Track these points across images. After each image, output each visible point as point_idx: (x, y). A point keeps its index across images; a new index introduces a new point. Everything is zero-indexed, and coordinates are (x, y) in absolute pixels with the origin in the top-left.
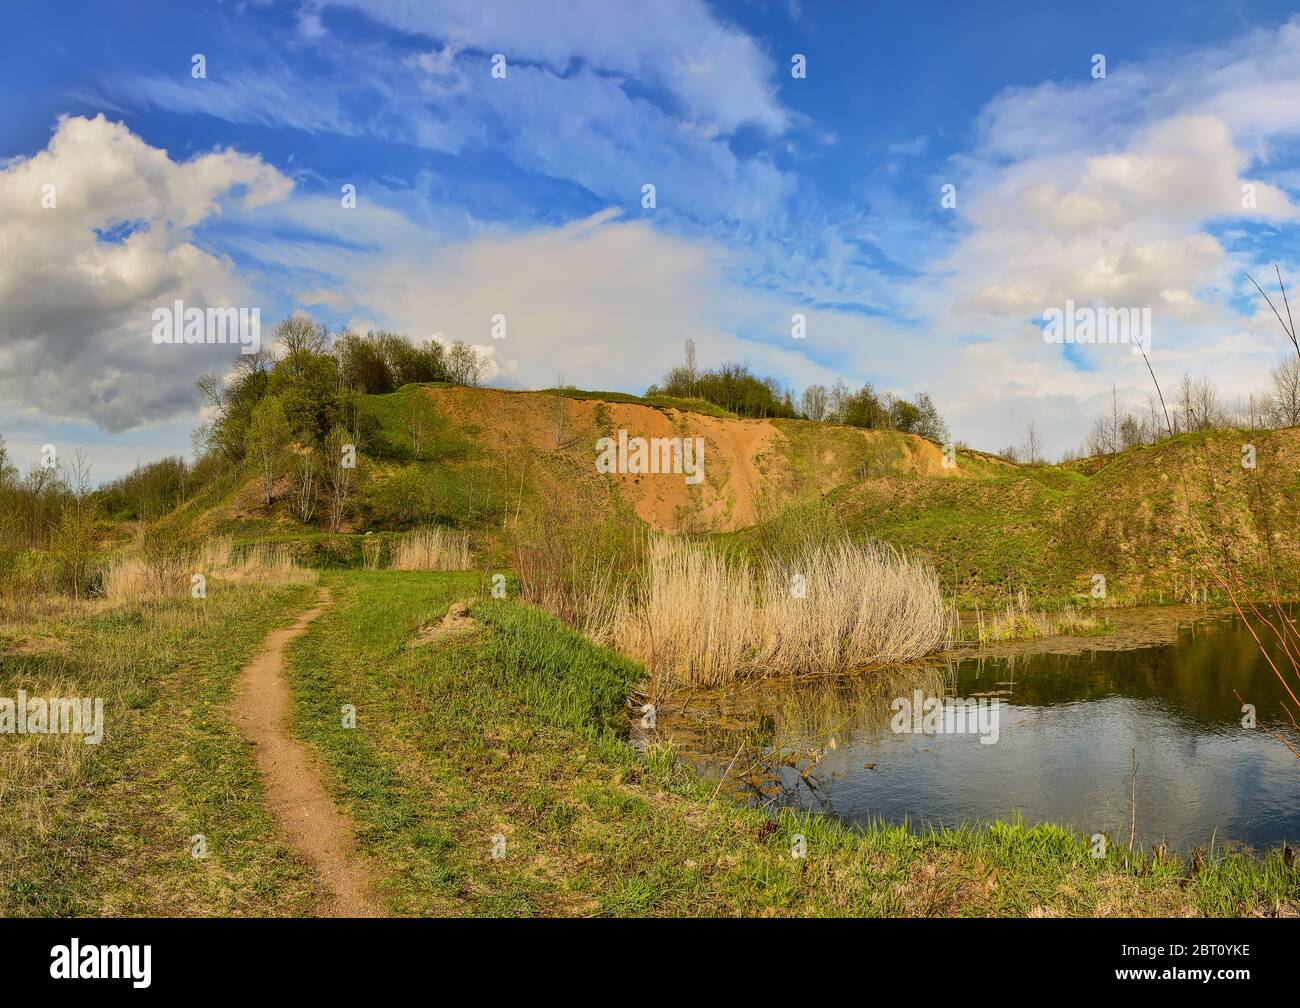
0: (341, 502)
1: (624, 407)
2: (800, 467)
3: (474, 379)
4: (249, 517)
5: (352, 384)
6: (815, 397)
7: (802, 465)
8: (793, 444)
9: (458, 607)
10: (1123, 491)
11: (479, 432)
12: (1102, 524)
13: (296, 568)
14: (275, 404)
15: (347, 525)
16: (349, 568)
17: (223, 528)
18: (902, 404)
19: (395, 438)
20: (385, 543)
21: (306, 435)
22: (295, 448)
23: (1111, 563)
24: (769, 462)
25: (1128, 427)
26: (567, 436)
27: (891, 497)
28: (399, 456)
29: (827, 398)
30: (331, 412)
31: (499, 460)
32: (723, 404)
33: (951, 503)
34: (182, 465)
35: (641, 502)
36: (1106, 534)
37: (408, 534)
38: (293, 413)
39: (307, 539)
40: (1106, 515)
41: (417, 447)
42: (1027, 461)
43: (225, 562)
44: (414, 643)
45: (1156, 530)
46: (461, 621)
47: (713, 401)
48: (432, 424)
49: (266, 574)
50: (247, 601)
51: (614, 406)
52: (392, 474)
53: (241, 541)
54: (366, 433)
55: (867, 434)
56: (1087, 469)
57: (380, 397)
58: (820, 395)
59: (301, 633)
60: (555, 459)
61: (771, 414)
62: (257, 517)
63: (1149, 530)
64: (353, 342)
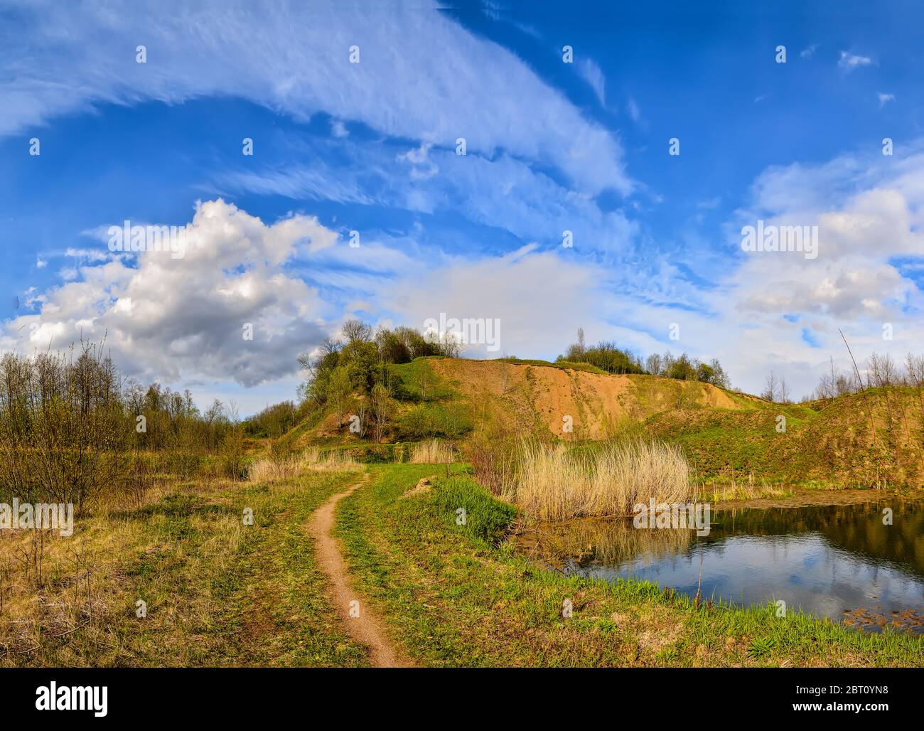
0: (381, 426)
1: (542, 368)
2: (644, 402)
3: (457, 354)
4: (330, 435)
5: (386, 359)
6: (654, 361)
7: (643, 400)
8: (639, 389)
9: (424, 480)
10: (838, 421)
11: (459, 384)
12: (825, 440)
13: (355, 464)
14: (343, 372)
15: (385, 439)
16: (387, 463)
17: (315, 442)
18: (704, 366)
19: (412, 388)
20: (406, 449)
21: (361, 389)
22: (355, 396)
23: (830, 463)
24: (625, 399)
25: (841, 383)
26: (510, 386)
27: (685, 420)
28: (414, 399)
29: (661, 362)
30: (376, 376)
31: (472, 401)
32: (600, 366)
33: (718, 424)
34: (292, 406)
35: (552, 423)
36: (827, 446)
37: (418, 443)
38: (353, 376)
39: (362, 447)
40: (827, 435)
41: (423, 393)
42: (780, 401)
43: (315, 461)
44: (400, 498)
45: (856, 445)
46: (425, 487)
47: (595, 364)
48: (432, 380)
49: (338, 467)
50: (323, 480)
51: (537, 368)
52: (410, 410)
53: (323, 449)
54: (395, 386)
55: (682, 384)
56: (817, 407)
57: (402, 365)
58: (657, 359)
59: (348, 495)
60: (502, 399)
61: (628, 371)
62: (334, 435)
63: (853, 445)
64: (386, 334)
